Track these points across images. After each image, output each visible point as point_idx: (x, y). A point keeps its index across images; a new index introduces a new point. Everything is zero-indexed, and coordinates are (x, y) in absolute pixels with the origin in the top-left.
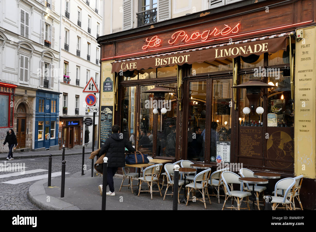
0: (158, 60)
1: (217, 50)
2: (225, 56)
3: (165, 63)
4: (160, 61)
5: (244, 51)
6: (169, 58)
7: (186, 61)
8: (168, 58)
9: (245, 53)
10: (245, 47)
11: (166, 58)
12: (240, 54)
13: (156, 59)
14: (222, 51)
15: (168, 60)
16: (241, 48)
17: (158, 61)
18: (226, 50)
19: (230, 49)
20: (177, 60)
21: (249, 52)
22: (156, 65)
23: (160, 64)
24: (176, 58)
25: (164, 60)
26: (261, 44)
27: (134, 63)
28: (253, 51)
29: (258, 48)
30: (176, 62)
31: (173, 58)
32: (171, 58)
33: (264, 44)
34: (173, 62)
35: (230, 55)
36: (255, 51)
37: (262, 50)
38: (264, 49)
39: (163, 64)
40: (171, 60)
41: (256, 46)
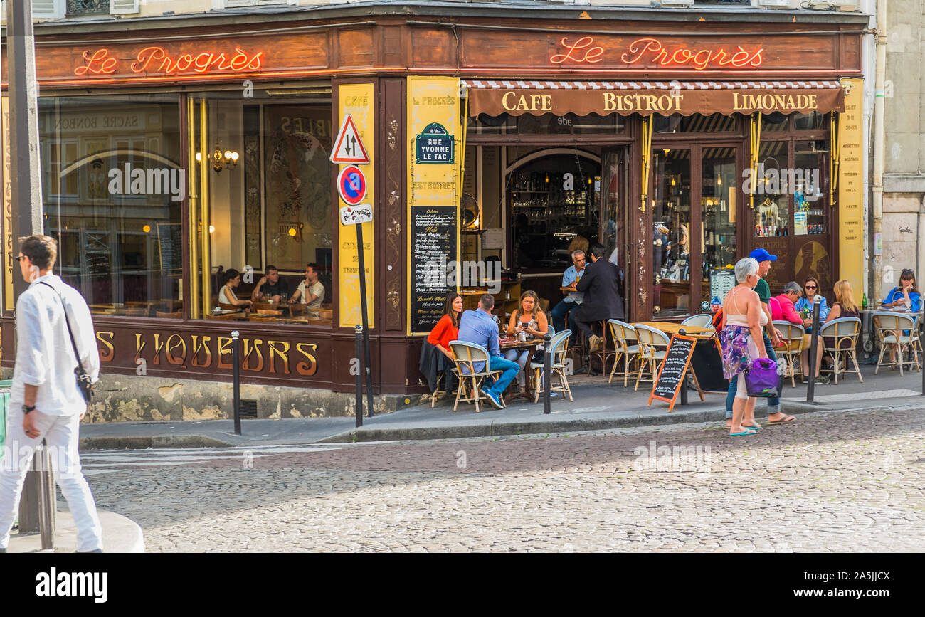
0: (610, 97)
1: (736, 95)
2: (750, 108)
3: (628, 107)
4: (616, 101)
5: (783, 105)
6: (638, 98)
7: (678, 108)
8: (634, 96)
9: (784, 108)
10: (784, 96)
11: (631, 97)
12: (776, 108)
13: (606, 95)
14: (745, 97)
15: (634, 101)
16: (778, 97)
17: (612, 100)
18: (752, 97)
19: (759, 97)
20: (656, 103)
21: (790, 106)
22: (607, 108)
23: (617, 107)
24: (655, 98)
25: (625, 98)
26: (807, 95)
27: (544, 97)
28: (796, 106)
29: (803, 103)
30: (656, 108)
31: (648, 98)
32: (643, 97)
33: (811, 97)
34: (649, 108)
35: (760, 107)
36: (799, 107)
37: (808, 106)
38: (811, 104)
39: (623, 108)
40: (643, 102)
41: (799, 97)
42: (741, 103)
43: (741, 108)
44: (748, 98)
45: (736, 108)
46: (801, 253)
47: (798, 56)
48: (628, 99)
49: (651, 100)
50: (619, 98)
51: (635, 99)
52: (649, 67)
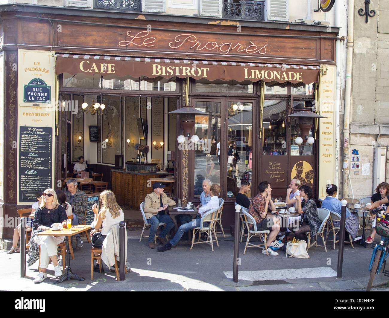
0: (157, 67)
1: (246, 70)
2: (256, 78)
3: (170, 73)
4: (161, 69)
5: (279, 77)
6: (177, 68)
7: (205, 75)
8: (174, 67)
9: (280, 79)
10: (280, 72)
11: (172, 67)
12: (275, 79)
13: (154, 66)
14: (253, 71)
15: (174, 70)
16: (275, 72)
17: (158, 69)
18: (257, 71)
19: (263, 72)
20: (190, 71)
21: (284, 78)
22: (154, 73)
23: (162, 73)
24: (189, 69)
25: (168, 68)
26: (295, 73)
27: (110, 65)
28: (288, 78)
29: (293, 76)
30: (189, 74)
31: (184, 68)
32: (181, 67)
33: (298, 74)
34: (184, 74)
35: (263, 78)
36: (290, 79)
37: (297, 79)
38: (298, 78)
39: (166, 73)
40: (181, 71)
41: (290, 73)
42: (250, 74)
43: (250, 78)
44: (255, 72)
45: (246, 77)
46: (295, 167)
47: (292, 50)
48: (170, 68)
49: (186, 69)
50: (164, 68)
51: (175, 69)
52: (189, 51)
